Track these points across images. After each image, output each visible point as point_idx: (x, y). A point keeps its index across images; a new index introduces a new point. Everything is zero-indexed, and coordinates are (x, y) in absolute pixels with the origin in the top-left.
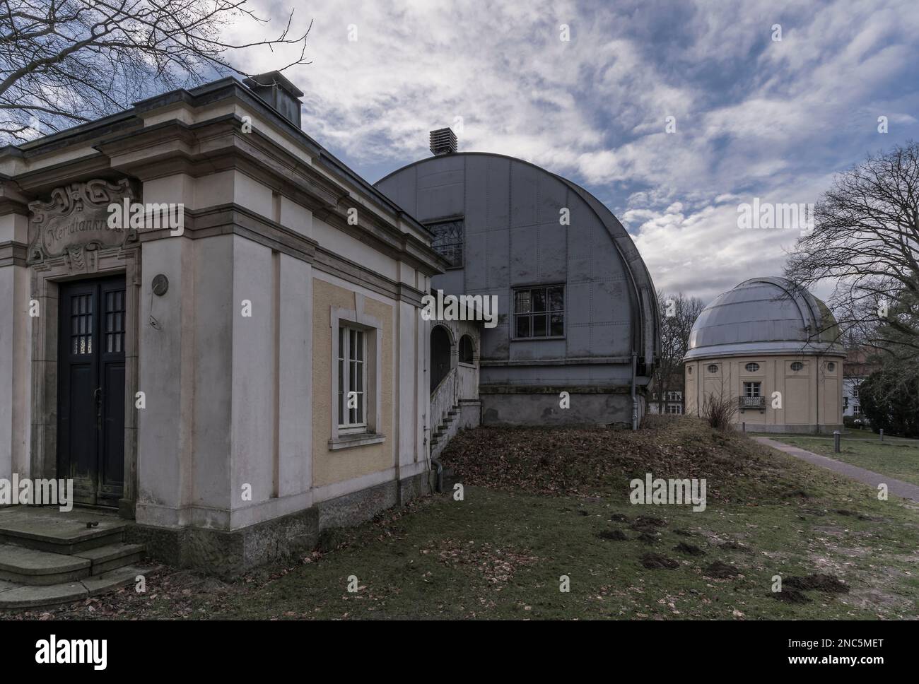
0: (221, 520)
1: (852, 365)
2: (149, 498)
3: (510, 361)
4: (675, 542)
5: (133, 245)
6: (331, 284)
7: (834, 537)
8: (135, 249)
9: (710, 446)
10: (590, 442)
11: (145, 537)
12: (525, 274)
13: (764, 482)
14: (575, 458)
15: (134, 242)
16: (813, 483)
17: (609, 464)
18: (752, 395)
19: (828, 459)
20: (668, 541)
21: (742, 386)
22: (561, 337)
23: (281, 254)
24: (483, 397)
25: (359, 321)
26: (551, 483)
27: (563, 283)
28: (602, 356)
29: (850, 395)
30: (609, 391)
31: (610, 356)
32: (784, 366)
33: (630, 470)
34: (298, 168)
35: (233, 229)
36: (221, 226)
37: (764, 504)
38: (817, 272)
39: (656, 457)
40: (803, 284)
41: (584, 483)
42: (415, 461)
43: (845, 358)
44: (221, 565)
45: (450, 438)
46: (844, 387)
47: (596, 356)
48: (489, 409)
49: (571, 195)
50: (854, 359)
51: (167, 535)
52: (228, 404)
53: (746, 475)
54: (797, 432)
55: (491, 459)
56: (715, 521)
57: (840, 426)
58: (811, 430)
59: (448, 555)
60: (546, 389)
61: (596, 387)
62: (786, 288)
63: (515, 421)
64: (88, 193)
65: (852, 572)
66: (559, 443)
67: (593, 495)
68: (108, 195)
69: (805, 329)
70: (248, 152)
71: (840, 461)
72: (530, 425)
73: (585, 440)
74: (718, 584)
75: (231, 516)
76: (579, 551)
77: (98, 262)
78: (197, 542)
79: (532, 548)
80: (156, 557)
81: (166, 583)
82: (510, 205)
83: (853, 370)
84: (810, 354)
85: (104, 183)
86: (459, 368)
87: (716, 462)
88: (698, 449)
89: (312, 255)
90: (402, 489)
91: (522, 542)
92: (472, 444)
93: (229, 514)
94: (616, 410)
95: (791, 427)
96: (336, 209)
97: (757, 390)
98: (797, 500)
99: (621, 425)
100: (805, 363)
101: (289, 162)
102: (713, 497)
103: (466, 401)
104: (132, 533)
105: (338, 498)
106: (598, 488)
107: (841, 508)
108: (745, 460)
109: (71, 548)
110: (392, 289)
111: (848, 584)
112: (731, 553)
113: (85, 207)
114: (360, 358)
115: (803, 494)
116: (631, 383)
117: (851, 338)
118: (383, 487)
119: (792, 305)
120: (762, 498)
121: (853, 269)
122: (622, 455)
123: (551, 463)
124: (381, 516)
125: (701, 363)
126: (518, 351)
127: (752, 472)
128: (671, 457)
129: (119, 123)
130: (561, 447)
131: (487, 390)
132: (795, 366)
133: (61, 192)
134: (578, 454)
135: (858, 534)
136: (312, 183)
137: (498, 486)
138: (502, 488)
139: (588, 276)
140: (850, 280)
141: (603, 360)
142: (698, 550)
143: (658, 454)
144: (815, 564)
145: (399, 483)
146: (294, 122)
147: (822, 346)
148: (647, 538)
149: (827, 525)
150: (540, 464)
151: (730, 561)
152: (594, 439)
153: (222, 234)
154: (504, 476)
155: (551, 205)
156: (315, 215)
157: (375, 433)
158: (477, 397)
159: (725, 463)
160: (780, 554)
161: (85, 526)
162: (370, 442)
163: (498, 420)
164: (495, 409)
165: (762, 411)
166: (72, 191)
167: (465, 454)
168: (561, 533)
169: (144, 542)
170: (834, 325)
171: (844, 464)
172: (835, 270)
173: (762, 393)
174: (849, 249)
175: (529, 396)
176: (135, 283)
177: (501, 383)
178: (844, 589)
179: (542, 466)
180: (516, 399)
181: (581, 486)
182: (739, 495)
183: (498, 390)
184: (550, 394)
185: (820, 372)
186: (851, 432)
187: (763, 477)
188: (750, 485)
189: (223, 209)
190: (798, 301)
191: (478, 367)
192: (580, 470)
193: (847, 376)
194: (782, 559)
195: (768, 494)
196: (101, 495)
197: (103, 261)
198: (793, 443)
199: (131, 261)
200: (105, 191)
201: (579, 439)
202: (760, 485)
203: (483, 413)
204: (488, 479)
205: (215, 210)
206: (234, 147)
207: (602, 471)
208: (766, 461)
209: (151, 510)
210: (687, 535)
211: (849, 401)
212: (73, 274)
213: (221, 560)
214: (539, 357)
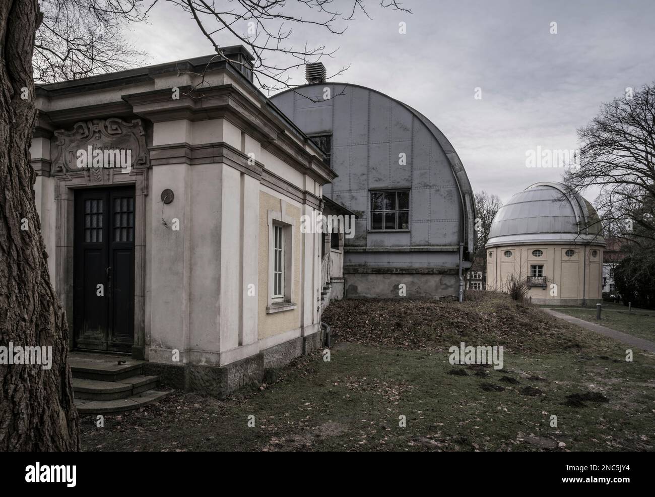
0: (213, 359)
1: (608, 252)
2: (159, 345)
3: (368, 248)
4: (499, 376)
5: (142, 166)
6: (268, 194)
7: (599, 373)
8: (145, 169)
9: (515, 314)
10: (431, 310)
11: (159, 371)
12: (379, 180)
13: (553, 338)
14: (422, 322)
15: (142, 164)
16: (584, 339)
17: (446, 326)
18: (537, 275)
19: (592, 324)
20: (494, 376)
21: (530, 269)
22: (408, 230)
23: (245, 175)
24: (346, 276)
25: (283, 221)
26: (405, 340)
27: (409, 189)
28: (438, 245)
29: (607, 276)
30: (443, 272)
31: (443, 246)
32: (560, 253)
33: (461, 330)
34: (259, 116)
35: (223, 160)
36: (213, 157)
37: (553, 352)
38: (587, 180)
39: (479, 321)
40: (577, 189)
41: (429, 340)
42: (313, 323)
43: (605, 247)
44: (215, 389)
45: (326, 307)
46: (604, 270)
47: (433, 245)
48: (350, 286)
49: (416, 121)
50: (611, 248)
51: (176, 369)
52: (218, 281)
53: (541, 334)
54: (569, 305)
55: (359, 323)
56: (522, 364)
57: (600, 300)
58: (579, 303)
59: (352, 386)
60: (395, 270)
61: (433, 269)
62: (564, 192)
63: (371, 295)
64: (106, 127)
65: (610, 391)
66: (409, 311)
67: (437, 348)
68: (121, 130)
69: (577, 224)
70: (235, 107)
71: (601, 325)
72: (382, 297)
73: (428, 309)
74: (530, 399)
75: (221, 356)
76: (440, 382)
77: (113, 177)
78: (196, 374)
79: (408, 381)
80: (168, 384)
81: (181, 400)
82: (369, 125)
83: (610, 256)
84: (580, 243)
85: (120, 121)
86: (331, 253)
87: (520, 325)
88: (507, 315)
89: (261, 174)
90: (306, 344)
91: (400, 377)
92: (342, 312)
93: (220, 355)
94: (447, 287)
95: (565, 301)
96: (275, 141)
97: (540, 271)
98: (574, 350)
99: (450, 298)
100: (576, 251)
101: (255, 112)
102: (519, 348)
103: (335, 279)
104: (148, 368)
105: (272, 347)
106: (439, 343)
107: (603, 355)
108: (539, 323)
109: (115, 377)
110: (301, 196)
111: (608, 398)
112: (536, 383)
113: (103, 136)
114: (280, 247)
115: (578, 346)
116: (458, 266)
117: (609, 231)
118: (295, 341)
119: (568, 205)
120: (551, 349)
121: (612, 179)
122: (455, 320)
123: (404, 325)
124: (296, 362)
125: (499, 249)
126: (373, 241)
127: (544, 331)
128: (488, 321)
129: (131, 79)
130: (411, 314)
131: (349, 270)
132: (568, 253)
133: (84, 125)
134: (424, 319)
135: (614, 371)
136: (265, 124)
137: (366, 343)
138: (369, 344)
139: (428, 183)
140: (610, 187)
141: (438, 248)
142: (515, 380)
143: (480, 319)
144: (588, 388)
145: (304, 339)
146: (249, 79)
147: (589, 237)
148: (481, 374)
149: (594, 365)
150: (396, 327)
151: (535, 386)
152: (434, 308)
153: (214, 163)
154: (369, 335)
155: (401, 128)
156: (262, 146)
157: (290, 302)
158: (341, 276)
159: (526, 325)
160: (566, 382)
161: (117, 363)
162: (289, 308)
163: (357, 293)
164: (356, 285)
165: (544, 288)
166: (93, 124)
167: (338, 319)
168: (424, 372)
169: (158, 375)
170: (598, 222)
171: (603, 327)
172: (599, 180)
173: (544, 274)
174: (610, 163)
175: (382, 276)
176: (144, 194)
177: (359, 265)
178: (606, 401)
179: (397, 327)
180: (372, 278)
181: (427, 342)
182: (536, 347)
183: (358, 270)
184: (398, 274)
185: (587, 258)
186: (607, 305)
187: (552, 335)
188: (543, 340)
189: (216, 145)
190: (572, 202)
191: (342, 252)
192: (425, 331)
193: (606, 261)
194: (567, 385)
195: (556, 346)
196: (112, 343)
197: (116, 176)
198: (567, 313)
199: (140, 178)
200: (119, 126)
201: (423, 308)
202: (550, 340)
203: (346, 288)
204: (358, 337)
205: (210, 146)
206: (229, 105)
207: (442, 331)
208: (553, 324)
209: (161, 353)
210: (507, 372)
211: (607, 281)
212: (91, 184)
213: (215, 385)
214: (390, 245)
